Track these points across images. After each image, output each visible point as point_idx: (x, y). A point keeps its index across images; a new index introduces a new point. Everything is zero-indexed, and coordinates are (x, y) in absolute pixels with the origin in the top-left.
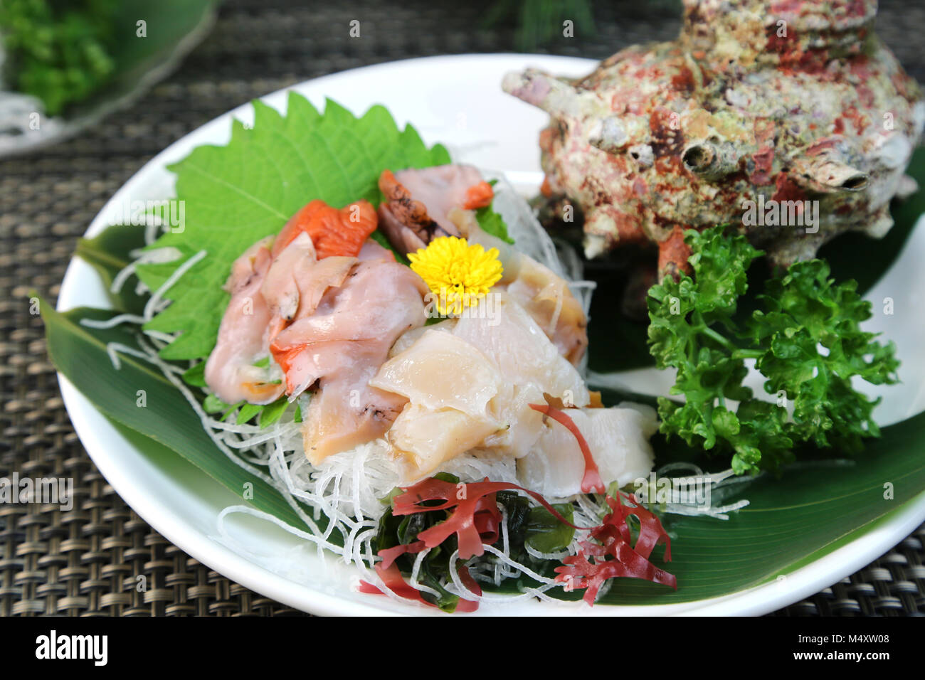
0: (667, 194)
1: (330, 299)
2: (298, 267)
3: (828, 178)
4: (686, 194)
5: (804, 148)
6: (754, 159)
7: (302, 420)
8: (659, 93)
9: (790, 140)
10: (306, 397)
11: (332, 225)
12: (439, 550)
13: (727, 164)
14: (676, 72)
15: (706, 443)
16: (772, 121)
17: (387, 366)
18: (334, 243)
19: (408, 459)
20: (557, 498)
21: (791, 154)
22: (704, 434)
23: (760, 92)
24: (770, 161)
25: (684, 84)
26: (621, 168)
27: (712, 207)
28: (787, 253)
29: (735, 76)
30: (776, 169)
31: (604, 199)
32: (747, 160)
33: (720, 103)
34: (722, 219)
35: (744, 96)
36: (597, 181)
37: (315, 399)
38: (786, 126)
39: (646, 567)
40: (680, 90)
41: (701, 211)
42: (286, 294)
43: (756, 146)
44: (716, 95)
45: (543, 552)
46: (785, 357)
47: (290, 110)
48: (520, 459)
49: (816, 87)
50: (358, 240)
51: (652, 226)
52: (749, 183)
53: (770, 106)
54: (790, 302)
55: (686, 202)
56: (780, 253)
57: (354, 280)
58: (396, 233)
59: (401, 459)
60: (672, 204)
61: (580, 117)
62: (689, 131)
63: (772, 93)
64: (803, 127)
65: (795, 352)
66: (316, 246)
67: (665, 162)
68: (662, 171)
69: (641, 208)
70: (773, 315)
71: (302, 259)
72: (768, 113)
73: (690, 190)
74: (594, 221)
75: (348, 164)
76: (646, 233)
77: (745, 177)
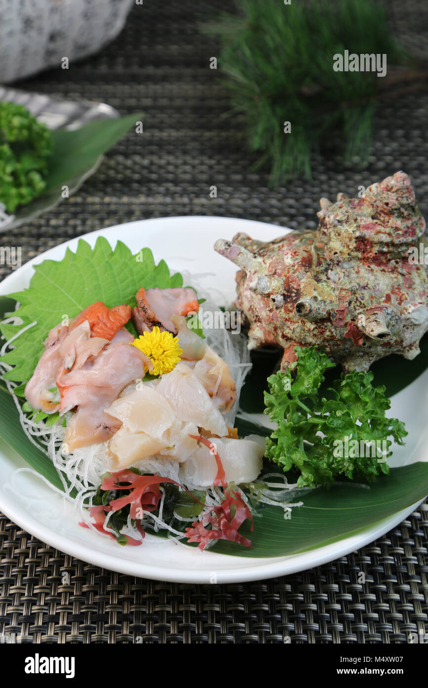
0: (288, 323)
1: (91, 361)
2: (78, 341)
3: (370, 330)
4: (298, 326)
5: (365, 309)
6: (336, 312)
7: (66, 426)
8: (293, 266)
9: (358, 304)
10: (70, 414)
11: (103, 318)
12: (120, 512)
13: (320, 314)
14: (305, 255)
15: (285, 467)
16: (349, 292)
17: (115, 403)
18: (102, 328)
19: (115, 459)
20: (200, 486)
21: (358, 312)
22: (284, 463)
23: (347, 273)
24: (345, 314)
25: (307, 263)
26: (267, 305)
27: (312, 334)
28: (352, 364)
29: (335, 262)
30: (348, 319)
31: (258, 320)
32: (331, 312)
33: (323, 277)
34: (317, 341)
35: (337, 275)
36: (256, 309)
37: (74, 416)
38: (357, 295)
39: (235, 535)
40: (304, 266)
41: (306, 335)
42: (69, 355)
43: (339, 305)
44: (322, 272)
45: (183, 517)
46: (334, 427)
47: (96, 247)
48: (181, 463)
49: (379, 274)
50: (115, 329)
51: (281, 339)
52: (332, 324)
53: (350, 282)
54: (345, 394)
55: (298, 330)
56: (349, 364)
57: (105, 353)
58: (139, 325)
59: (111, 457)
60: (291, 329)
61: (253, 271)
62: (304, 291)
63: (354, 275)
64: (367, 297)
65: (340, 424)
66: (92, 329)
67: (289, 305)
68: (288, 311)
69: (276, 329)
70: (332, 402)
71: (81, 336)
72: (348, 287)
73: (300, 324)
74: (254, 330)
75: (122, 281)
76: (278, 342)
77: (331, 322)
